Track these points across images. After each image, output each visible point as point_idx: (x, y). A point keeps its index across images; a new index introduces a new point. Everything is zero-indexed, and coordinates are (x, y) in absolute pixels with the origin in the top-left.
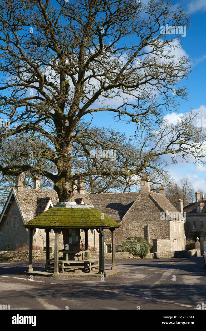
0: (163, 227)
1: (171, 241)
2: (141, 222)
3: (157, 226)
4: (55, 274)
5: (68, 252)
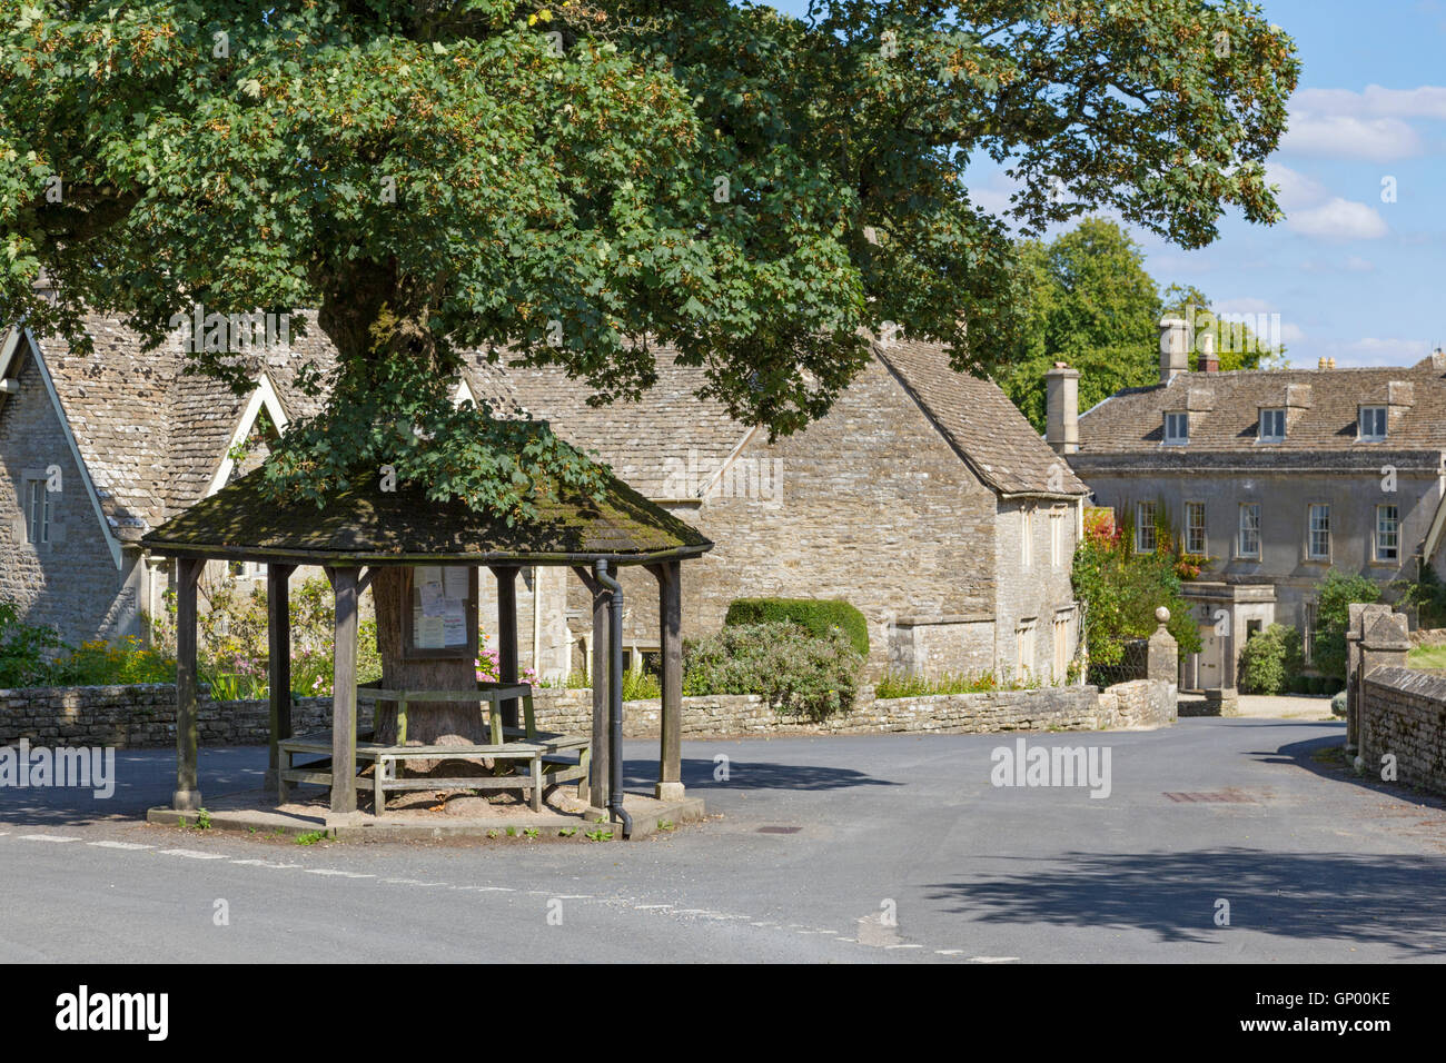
0: (957, 543)
1: (1002, 630)
2: (819, 510)
3: (917, 538)
4: (336, 820)
5: (410, 695)
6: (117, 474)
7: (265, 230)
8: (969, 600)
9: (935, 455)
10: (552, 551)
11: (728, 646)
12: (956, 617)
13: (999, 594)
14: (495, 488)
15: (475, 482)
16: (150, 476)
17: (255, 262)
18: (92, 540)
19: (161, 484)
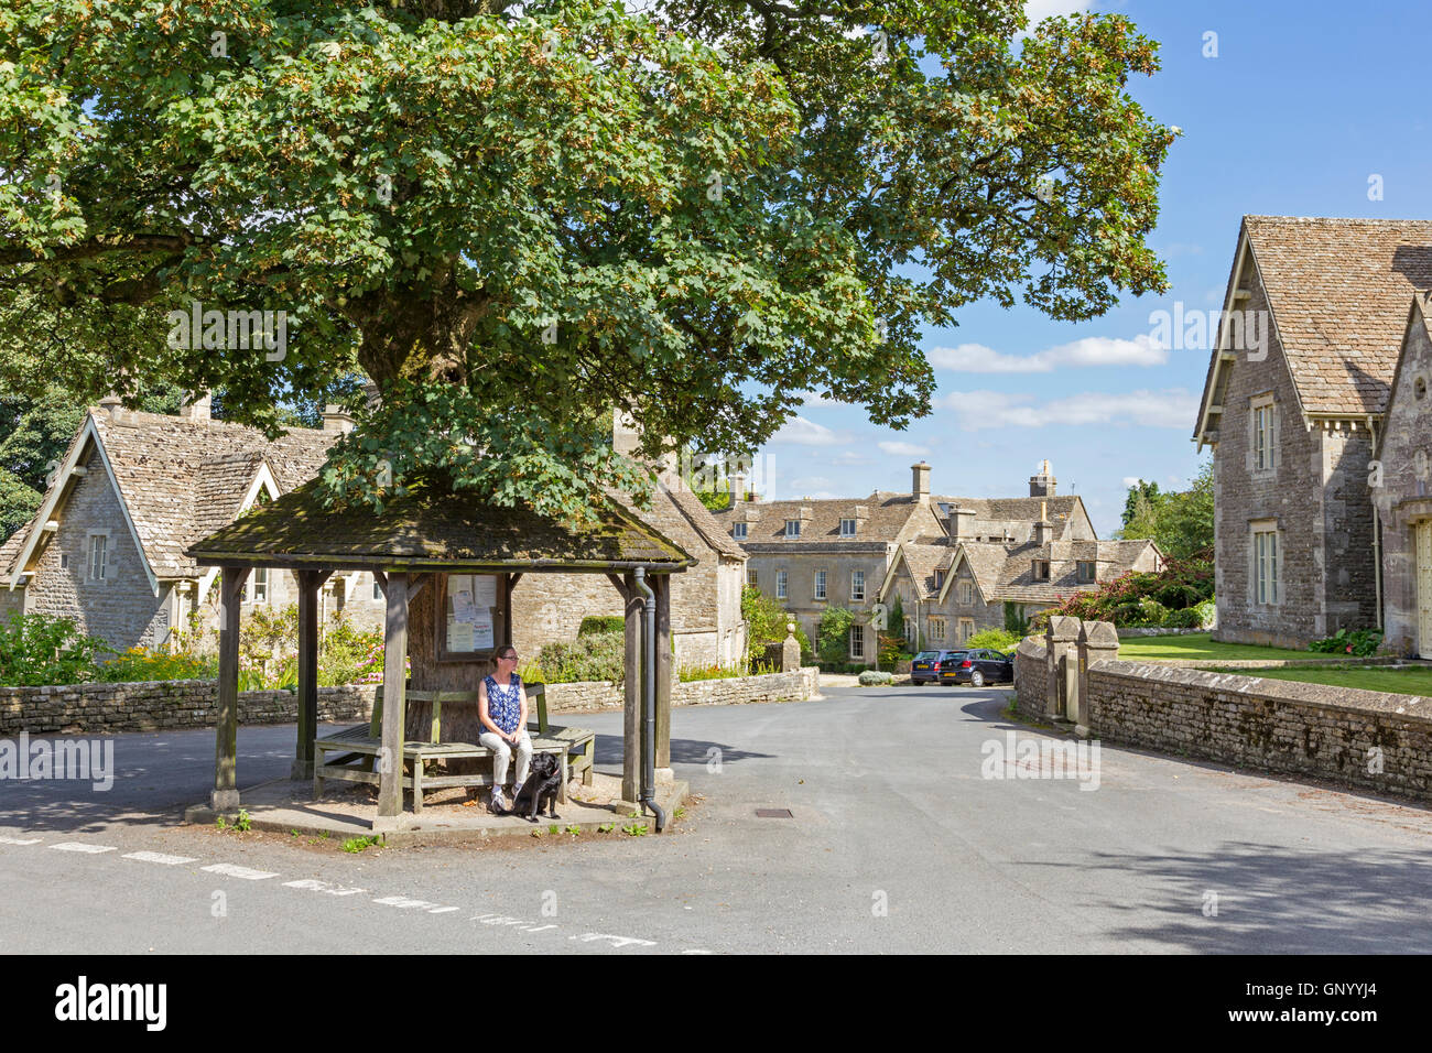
1: (720, 637)
4: (384, 825)
5: (444, 696)
6: (157, 531)
7: (347, 196)
8: (701, 619)
9: (680, 529)
10: (594, 558)
11: (588, 648)
12: (694, 629)
13: (719, 615)
14: (560, 492)
15: (539, 487)
16: (181, 532)
17: (333, 230)
18: (136, 577)
19: (188, 538)
